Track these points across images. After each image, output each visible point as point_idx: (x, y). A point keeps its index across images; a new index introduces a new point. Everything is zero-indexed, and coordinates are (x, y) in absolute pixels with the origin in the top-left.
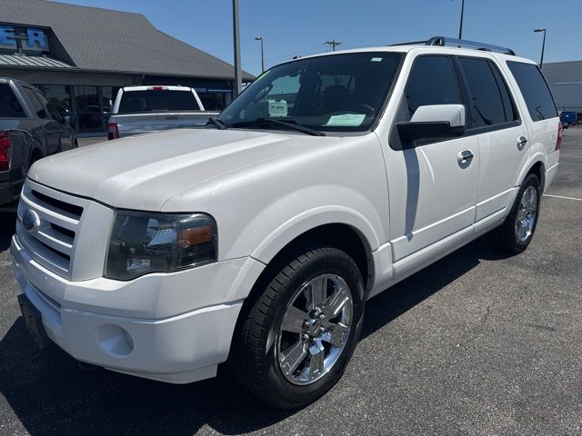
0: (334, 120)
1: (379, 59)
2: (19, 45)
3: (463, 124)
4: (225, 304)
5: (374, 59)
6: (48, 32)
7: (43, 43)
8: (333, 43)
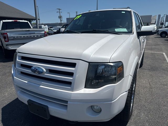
0: (117, 30)
1: (124, 12)
4: (126, 92)
5: (122, 12)
8: (59, 9)
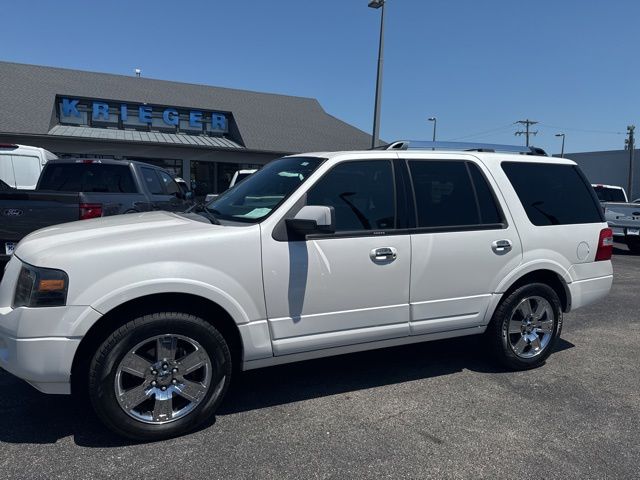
2: (204, 127)
3: (329, 222)
6: (229, 116)
7: (223, 126)
8: (527, 122)
